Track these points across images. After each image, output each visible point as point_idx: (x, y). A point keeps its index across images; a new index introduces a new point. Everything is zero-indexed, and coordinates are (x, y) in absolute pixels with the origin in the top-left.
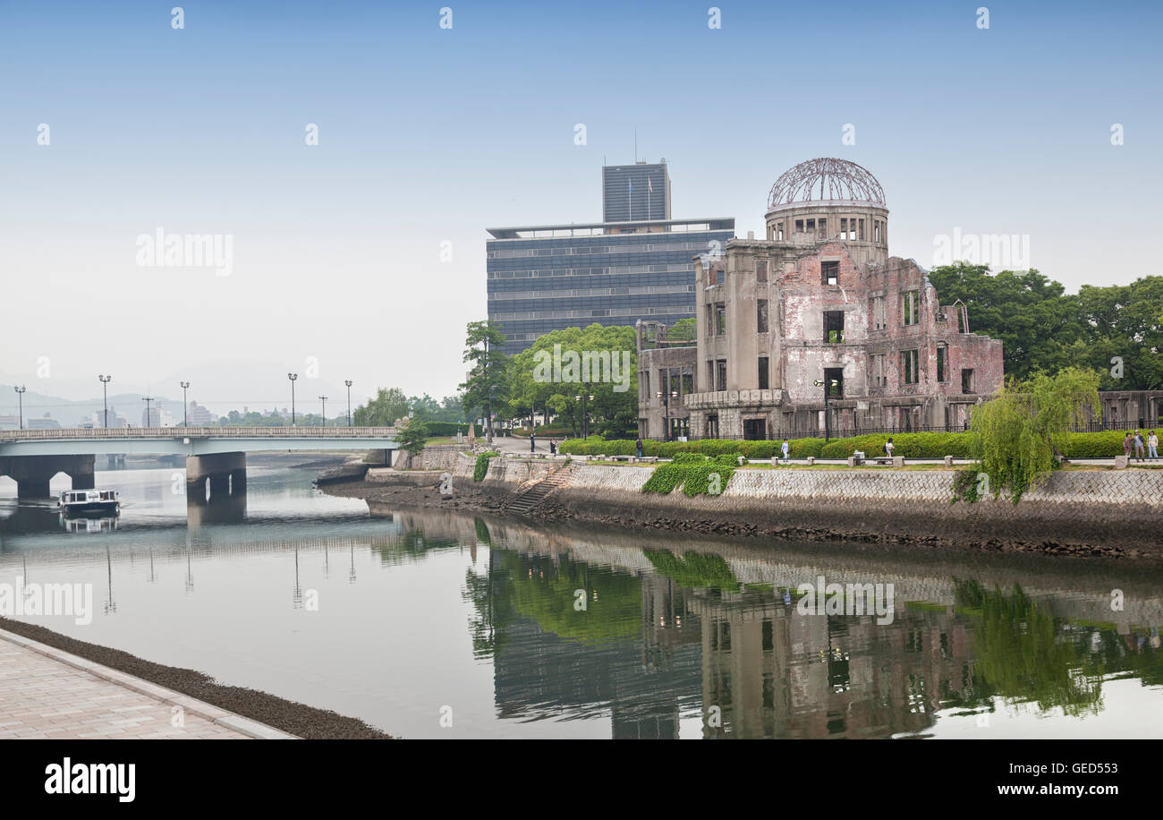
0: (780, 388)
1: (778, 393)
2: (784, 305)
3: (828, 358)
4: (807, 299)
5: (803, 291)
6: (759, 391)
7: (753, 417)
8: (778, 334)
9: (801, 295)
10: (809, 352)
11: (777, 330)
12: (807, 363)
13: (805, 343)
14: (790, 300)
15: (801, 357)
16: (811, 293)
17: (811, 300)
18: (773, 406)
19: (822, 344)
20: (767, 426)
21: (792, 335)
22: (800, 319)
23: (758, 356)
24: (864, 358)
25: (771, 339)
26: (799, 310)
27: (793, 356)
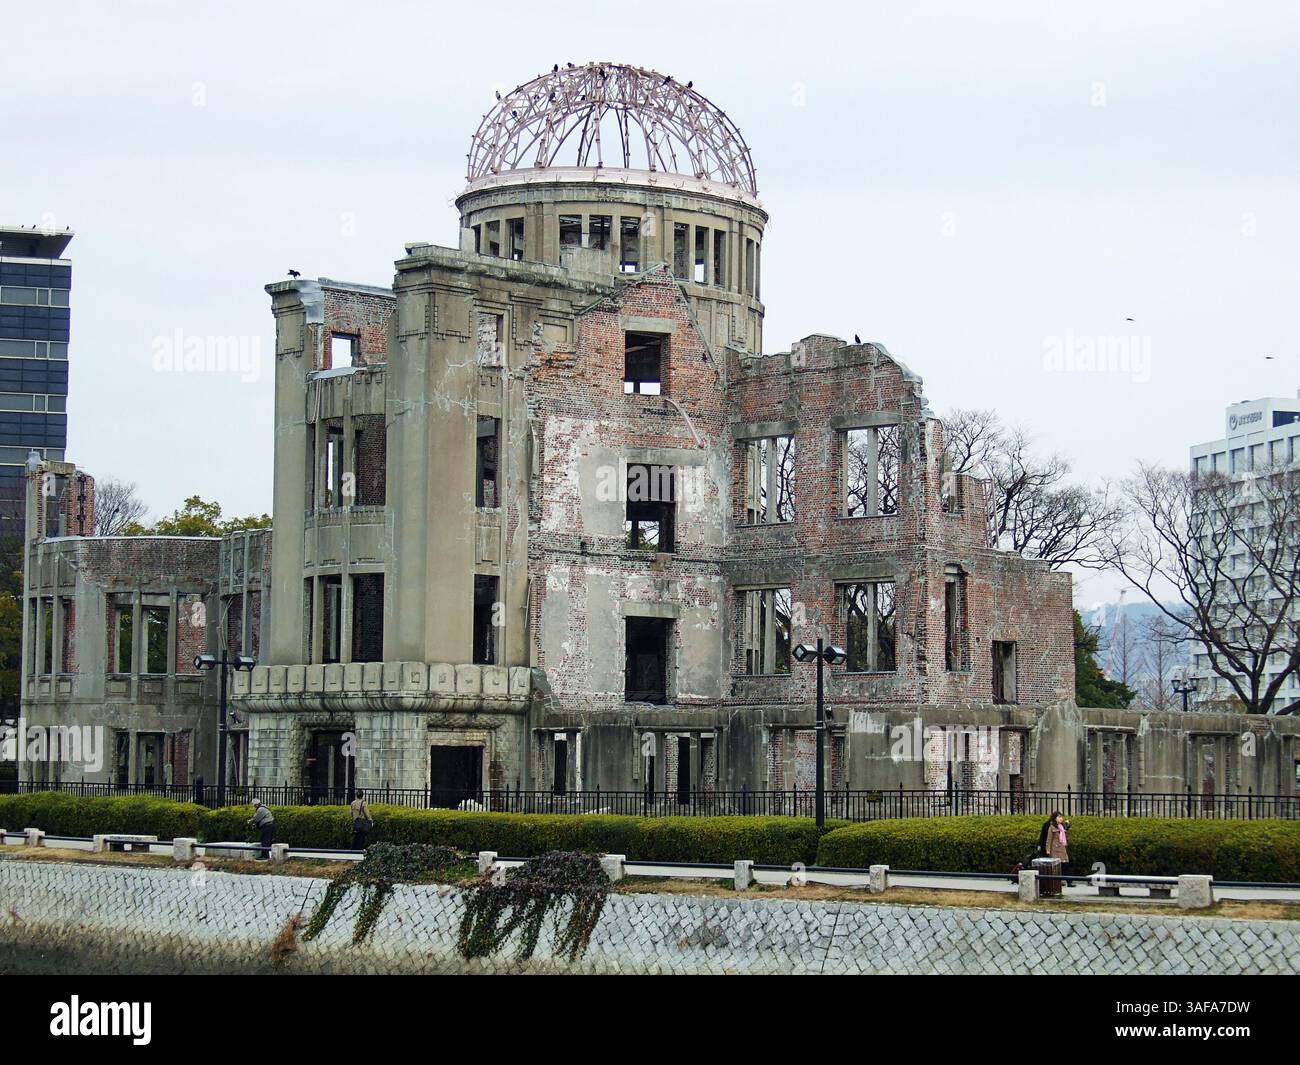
0: (526, 664)
1: (521, 675)
2: (541, 436)
3: (636, 592)
4: (591, 425)
5: (582, 402)
6: (476, 667)
7: (452, 739)
8: (523, 516)
9: (578, 413)
10: (591, 571)
11: (521, 504)
12: (588, 600)
13: (583, 544)
14: (554, 426)
15: (575, 581)
16: (602, 413)
17: (601, 430)
18: (507, 711)
19: (623, 552)
20: (486, 765)
21: (555, 520)
22: (574, 479)
23: (473, 571)
24: (720, 597)
25: (505, 530)
26: (571, 453)
27: (557, 578)
